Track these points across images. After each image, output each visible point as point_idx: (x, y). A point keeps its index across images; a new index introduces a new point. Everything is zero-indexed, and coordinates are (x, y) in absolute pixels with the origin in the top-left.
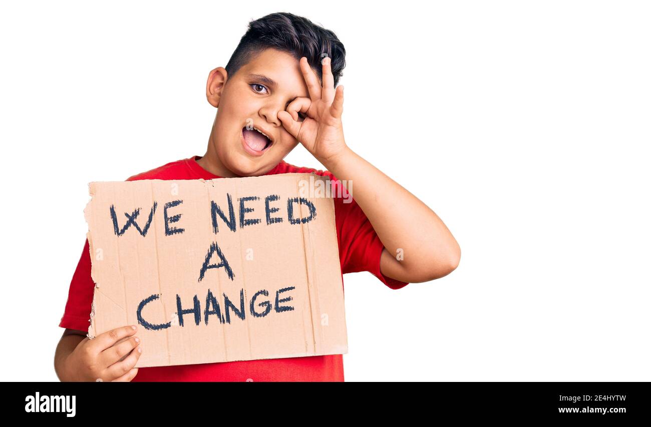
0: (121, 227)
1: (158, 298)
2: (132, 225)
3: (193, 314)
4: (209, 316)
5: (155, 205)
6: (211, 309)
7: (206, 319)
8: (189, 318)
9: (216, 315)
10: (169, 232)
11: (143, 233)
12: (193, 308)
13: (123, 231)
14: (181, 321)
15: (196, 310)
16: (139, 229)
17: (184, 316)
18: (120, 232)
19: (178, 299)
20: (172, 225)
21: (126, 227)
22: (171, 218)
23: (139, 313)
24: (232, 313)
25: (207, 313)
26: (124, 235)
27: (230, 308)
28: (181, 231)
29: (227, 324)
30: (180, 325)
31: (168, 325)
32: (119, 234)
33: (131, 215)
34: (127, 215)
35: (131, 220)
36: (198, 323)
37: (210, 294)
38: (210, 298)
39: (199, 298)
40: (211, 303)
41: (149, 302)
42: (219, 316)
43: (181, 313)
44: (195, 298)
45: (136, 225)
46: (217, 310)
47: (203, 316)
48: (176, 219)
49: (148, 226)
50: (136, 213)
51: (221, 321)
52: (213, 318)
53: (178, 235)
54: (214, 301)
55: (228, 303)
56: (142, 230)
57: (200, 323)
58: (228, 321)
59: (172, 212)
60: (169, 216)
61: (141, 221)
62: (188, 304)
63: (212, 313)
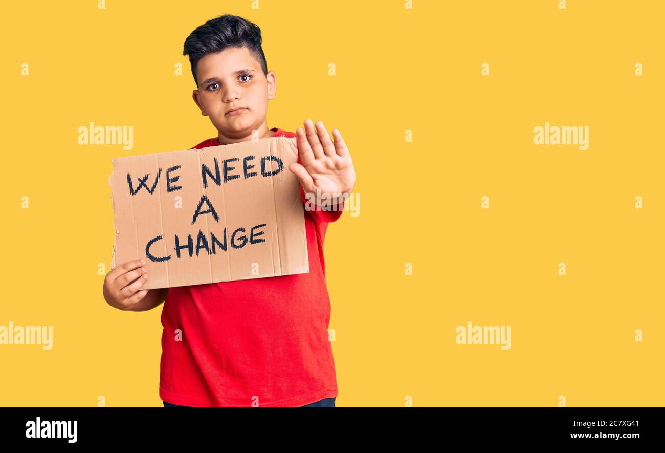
0: (135, 189)
1: (162, 238)
2: (143, 187)
3: (188, 249)
4: (200, 249)
5: (160, 170)
6: (201, 244)
7: (197, 252)
8: (185, 252)
9: (205, 249)
10: (170, 190)
11: (151, 192)
12: (187, 244)
13: (136, 192)
14: (179, 255)
15: (190, 246)
16: (148, 189)
17: (181, 251)
18: (134, 192)
19: (177, 238)
20: (172, 185)
21: (138, 189)
22: (172, 179)
23: (147, 250)
24: (217, 246)
25: (198, 247)
26: (136, 194)
27: (216, 243)
28: (179, 188)
29: (213, 255)
30: (178, 257)
31: (169, 258)
32: (133, 194)
33: (142, 179)
34: (139, 180)
35: (143, 183)
36: (191, 256)
37: (200, 233)
38: (201, 236)
39: (192, 237)
40: (201, 240)
41: (155, 241)
42: (207, 249)
43: (178, 248)
44: (189, 237)
45: (146, 186)
46: (206, 245)
47: (195, 250)
48: (176, 179)
49: (154, 187)
50: (146, 178)
51: (208, 253)
52: (203, 251)
53: (177, 191)
54: (204, 238)
55: (214, 239)
56: (150, 190)
57: (193, 255)
58: (214, 252)
59: (172, 175)
60: (170, 178)
61: (150, 183)
62: (184, 242)
63: (202, 247)
